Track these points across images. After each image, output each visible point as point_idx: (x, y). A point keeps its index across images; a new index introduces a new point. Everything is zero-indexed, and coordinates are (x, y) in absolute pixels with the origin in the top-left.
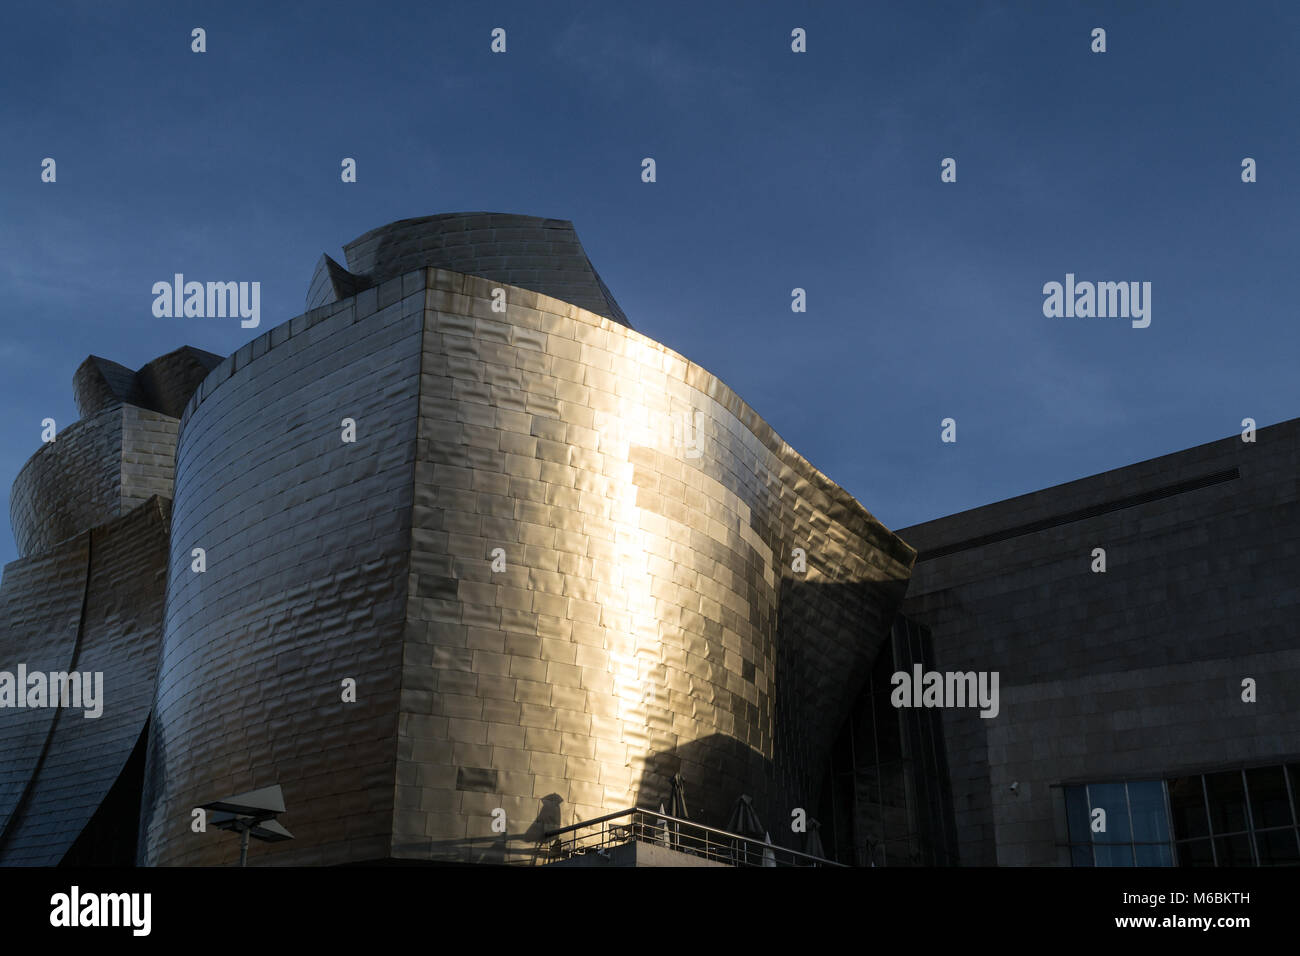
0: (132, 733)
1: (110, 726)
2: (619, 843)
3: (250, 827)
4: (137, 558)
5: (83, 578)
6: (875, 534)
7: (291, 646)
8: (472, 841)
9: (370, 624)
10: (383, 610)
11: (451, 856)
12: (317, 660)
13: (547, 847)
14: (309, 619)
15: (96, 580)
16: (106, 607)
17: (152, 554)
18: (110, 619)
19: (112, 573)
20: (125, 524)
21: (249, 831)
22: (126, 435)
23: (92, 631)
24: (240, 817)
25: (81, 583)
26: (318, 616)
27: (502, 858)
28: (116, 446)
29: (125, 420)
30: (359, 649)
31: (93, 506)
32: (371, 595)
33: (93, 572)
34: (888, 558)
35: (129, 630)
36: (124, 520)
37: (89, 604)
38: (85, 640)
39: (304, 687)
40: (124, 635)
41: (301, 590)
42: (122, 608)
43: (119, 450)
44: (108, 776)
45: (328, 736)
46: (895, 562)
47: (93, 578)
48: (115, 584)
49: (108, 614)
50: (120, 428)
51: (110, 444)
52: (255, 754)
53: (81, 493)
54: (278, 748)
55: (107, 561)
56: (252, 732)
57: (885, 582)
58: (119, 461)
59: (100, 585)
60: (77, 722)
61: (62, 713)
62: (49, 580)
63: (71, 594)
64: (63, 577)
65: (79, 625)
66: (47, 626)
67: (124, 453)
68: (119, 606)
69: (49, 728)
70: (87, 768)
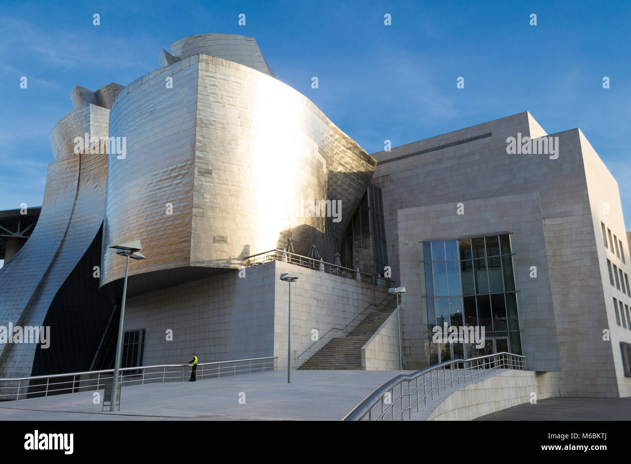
0: (98, 224)
1: (91, 220)
2: (270, 261)
3: (130, 254)
5: (78, 168)
6: (363, 155)
7: (153, 193)
8: (219, 260)
9: (181, 185)
10: (185, 181)
11: (211, 266)
12: (162, 198)
13: (245, 262)
14: (159, 183)
15: (83, 169)
16: (87, 178)
17: (102, 160)
18: (88, 183)
19: (88, 166)
21: (129, 256)
22: (92, 116)
23: (82, 187)
24: (126, 251)
25: (76, 171)
26: (162, 182)
27: (229, 266)
28: (88, 120)
29: (91, 110)
30: (178, 194)
32: (181, 175)
34: (367, 163)
35: (96, 187)
37: (81, 178)
39: (158, 207)
40: (94, 189)
41: (155, 173)
42: (93, 179)
43: (89, 121)
44: (90, 238)
45: (167, 224)
46: (369, 165)
47: (82, 168)
48: (90, 171)
49: (88, 181)
50: (89, 113)
51: (86, 119)
52: (141, 230)
54: (150, 228)
55: (87, 162)
56: (140, 223)
57: (366, 172)
58: (89, 125)
59: (84, 171)
60: (78, 220)
61: (73, 216)
62: (66, 168)
63: (73, 174)
64: (71, 167)
65: (77, 185)
66: (65, 185)
67: (91, 122)
68: (92, 178)
69: (68, 222)
70: (83, 236)
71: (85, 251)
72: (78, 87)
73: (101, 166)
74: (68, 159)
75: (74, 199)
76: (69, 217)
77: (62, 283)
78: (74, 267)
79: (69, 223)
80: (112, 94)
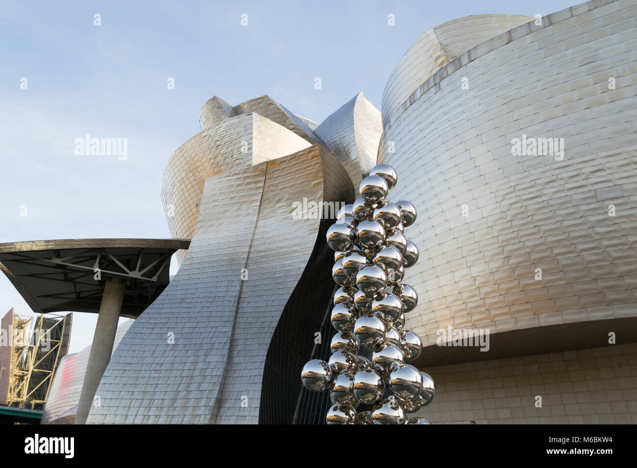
1: (288, 256)
4: (298, 176)
5: (261, 184)
15: (268, 187)
16: (277, 198)
17: (309, 174)
18: (279, 205)
19: (280, 183)
20: (291, 159)
22: (254, 126)
23: (267, 211)
25: (258, 188)
28: (249, 132)
29: (254, 120)
31: (234, 159)
33: (266, 182)
36: (290, 157)
37: (264, 198)
38: (261, 215)
40: (290, 213)
42: (288, 199)
43: (252, 133)
44: (292, 279)
47: (267, 185)
48: (282, 188)
49: (278, 202)
50: (252, 124)
51: (246, 131)
53: (226, 153)
55: (277, 177)
56: (575, 235)
58: (251, 139)
59: (272, 188)
60: (263, 254)
61: (252, 249)
62: (238, 185)
63: (253, 192)
64: (248, 184)
65: (258, 207)
66: (237, 207)
67: (254, 135)
68: (285, 199)
69: (246, 256)
70: (276, 276)
71: (288, 297)
72: (214, 99)
73: (303, 182)
74: (244, 172)
75: (254, 226)
76: (247, 250)
77: (269, 341)
78: (277, 319)
79: (248, 258)
80: (264, 109)
